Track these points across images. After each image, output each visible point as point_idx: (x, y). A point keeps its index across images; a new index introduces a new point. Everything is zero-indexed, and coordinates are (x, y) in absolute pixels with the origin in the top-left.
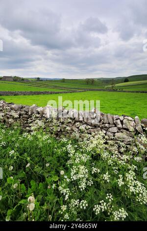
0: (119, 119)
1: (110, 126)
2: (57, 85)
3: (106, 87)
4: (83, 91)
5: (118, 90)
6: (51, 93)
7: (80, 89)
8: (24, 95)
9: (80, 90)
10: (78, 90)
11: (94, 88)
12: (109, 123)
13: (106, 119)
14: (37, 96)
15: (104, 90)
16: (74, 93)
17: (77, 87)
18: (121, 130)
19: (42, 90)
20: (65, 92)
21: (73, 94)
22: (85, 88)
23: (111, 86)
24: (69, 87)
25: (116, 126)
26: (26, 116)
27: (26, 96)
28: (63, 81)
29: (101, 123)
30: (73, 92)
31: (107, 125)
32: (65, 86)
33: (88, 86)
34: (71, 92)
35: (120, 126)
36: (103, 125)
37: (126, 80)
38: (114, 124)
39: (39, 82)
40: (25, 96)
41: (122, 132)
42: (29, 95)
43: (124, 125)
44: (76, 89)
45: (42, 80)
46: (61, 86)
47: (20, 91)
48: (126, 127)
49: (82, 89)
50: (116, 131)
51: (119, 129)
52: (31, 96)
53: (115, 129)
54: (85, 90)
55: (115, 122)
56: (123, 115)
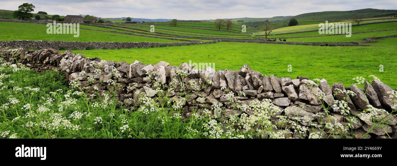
0: (292, 83)
1: (276, 95)
2: (163, 31)
3: (254, 34)
4: (210, 43)
5: (278, 40)
6: (152, 46)
7: (206, 39)
8: (104, 48)
9: (205, 41)
10: (202, 41)
11: (231, 37)
12: (274, 91)
13: (268, 83)
14: (127, 50)
15: (250, 41)
16: (195, 46)
17: (199, 35)
18: (297, 102)
19: (136, 39)
20: (177, 45)
21: (192, 47)
22: (215, 36)
23: (263, 33)
24: (185, 34)
25: (286, 96)
26: (124, 80)
27: (108, 51)
28: (174, 23)
29: (260, 91)
30: (193, 44)
31: (270, 94)
32: (176, 33)
33: (220, 33)
34: (188, 45)
35: (294, 95)
36: (263, 94)
37: (293, 22)
38: (283, 92)
39: (129, 25)
40: (105, 51)
41: (298, 105)
42: (112, 49)
43: (300, 95)
44: (197, 38)
45: (135, 23)
46: (170, 32)
47: (96, 41)
48: (304, 98)
49: (209, 39)
50: (288, 104)
51: (293, 101)
52: (116, 51)
53: (285, 101)
54: (215, 41)
55: (284, 88)
56: (298, 78)
